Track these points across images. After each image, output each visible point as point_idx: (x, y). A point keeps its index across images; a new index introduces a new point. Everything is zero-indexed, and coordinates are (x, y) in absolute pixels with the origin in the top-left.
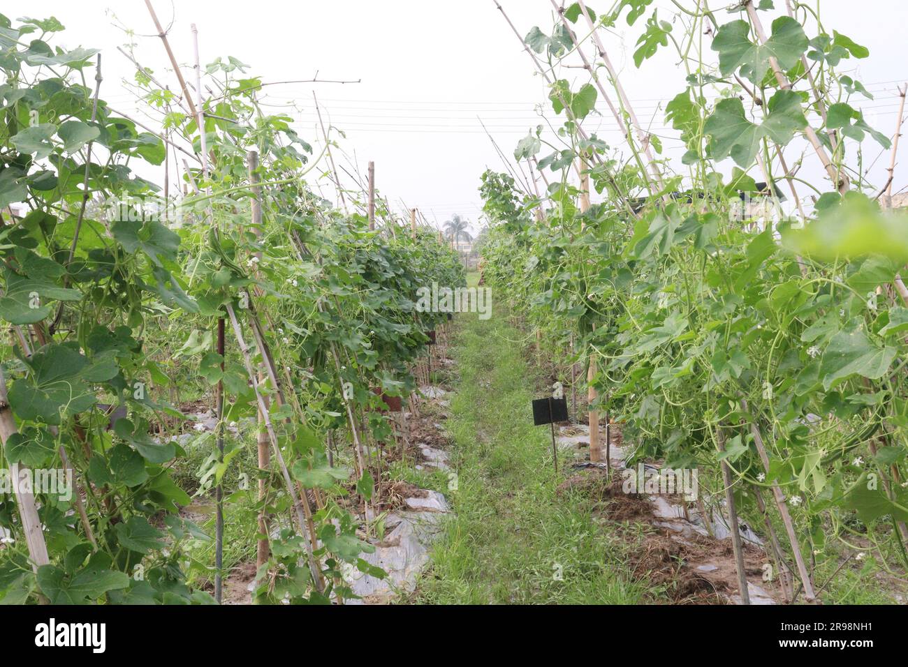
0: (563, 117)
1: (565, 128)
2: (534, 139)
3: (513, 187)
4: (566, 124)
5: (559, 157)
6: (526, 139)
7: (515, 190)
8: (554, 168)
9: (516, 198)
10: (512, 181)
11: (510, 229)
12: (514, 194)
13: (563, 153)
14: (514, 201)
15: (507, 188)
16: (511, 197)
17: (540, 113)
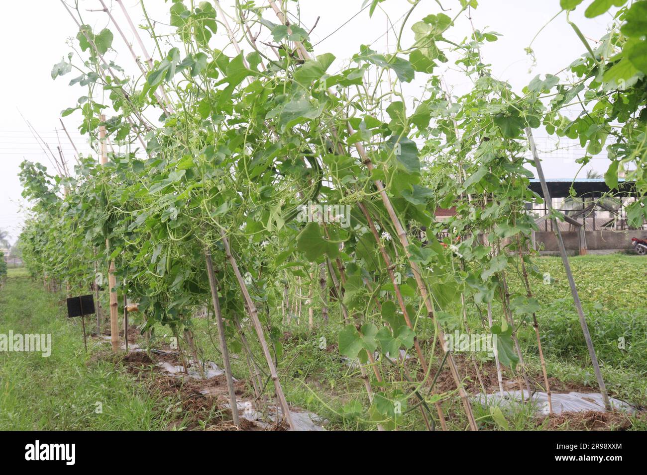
0: (87, 54)
1: (90, 62)
2: (67, 64)
3: (45, 173)
4: (90, 59)
5: (86, 77)
6: (59, 64)
7: (48, 176)
8: (82, 84)
9: (49, 182)
10: (45, 169)
11: (43, 204)
12: (47, 179)
13: (89, 75)
14: (46, 185)
15: (41, 174)
16: (44, 181)
17: (70, 45)
